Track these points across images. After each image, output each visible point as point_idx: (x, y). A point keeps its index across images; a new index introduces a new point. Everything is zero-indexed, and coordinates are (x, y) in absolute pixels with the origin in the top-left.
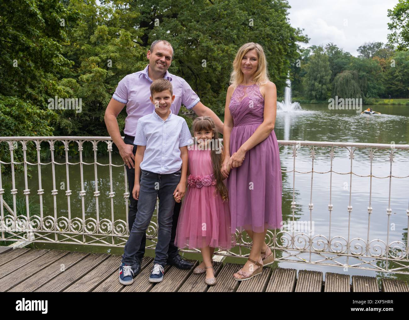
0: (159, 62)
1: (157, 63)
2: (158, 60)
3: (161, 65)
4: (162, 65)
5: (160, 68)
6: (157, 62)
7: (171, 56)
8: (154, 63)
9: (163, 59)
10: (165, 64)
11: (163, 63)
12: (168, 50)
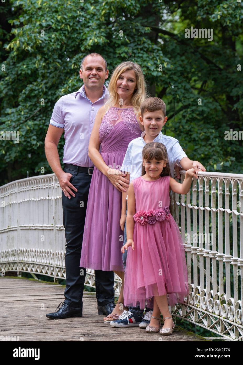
0: (91, 76)
1: (90, 79)
2: (89, 75)
3: (93, 79)
4: (95, 79)
5: (93, 82)
6: (88, 77)
7: (101, 66)
8: (87, 79)
9: (94, 72)
10: (97, 77)
11: (94, 76)
12: (97, 62)
